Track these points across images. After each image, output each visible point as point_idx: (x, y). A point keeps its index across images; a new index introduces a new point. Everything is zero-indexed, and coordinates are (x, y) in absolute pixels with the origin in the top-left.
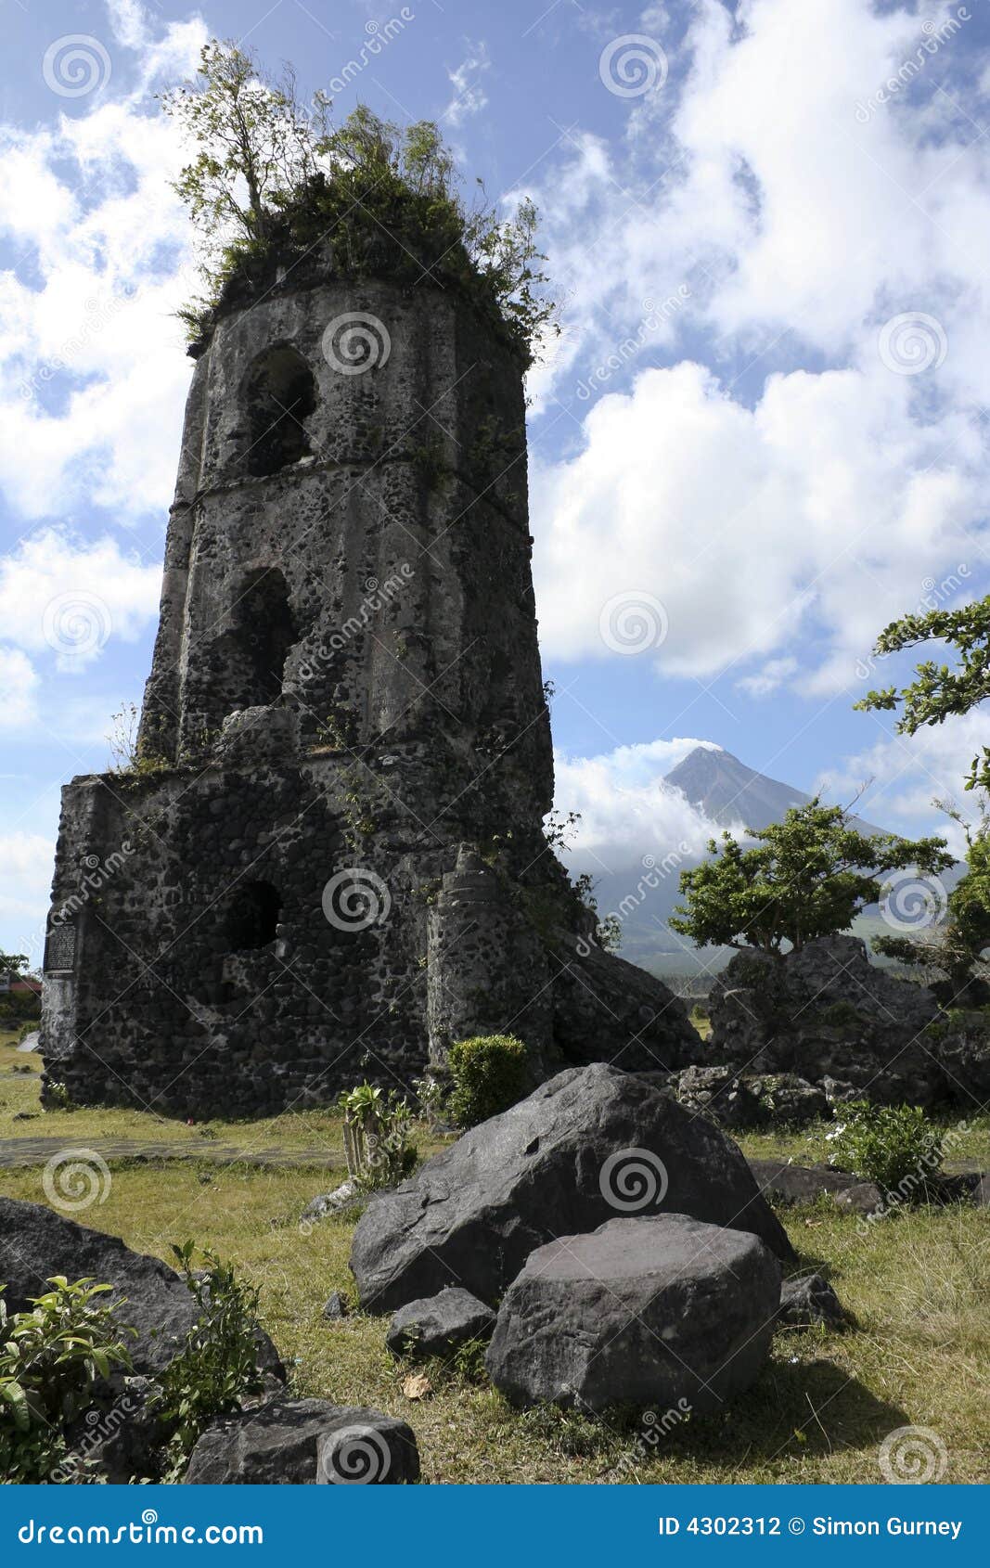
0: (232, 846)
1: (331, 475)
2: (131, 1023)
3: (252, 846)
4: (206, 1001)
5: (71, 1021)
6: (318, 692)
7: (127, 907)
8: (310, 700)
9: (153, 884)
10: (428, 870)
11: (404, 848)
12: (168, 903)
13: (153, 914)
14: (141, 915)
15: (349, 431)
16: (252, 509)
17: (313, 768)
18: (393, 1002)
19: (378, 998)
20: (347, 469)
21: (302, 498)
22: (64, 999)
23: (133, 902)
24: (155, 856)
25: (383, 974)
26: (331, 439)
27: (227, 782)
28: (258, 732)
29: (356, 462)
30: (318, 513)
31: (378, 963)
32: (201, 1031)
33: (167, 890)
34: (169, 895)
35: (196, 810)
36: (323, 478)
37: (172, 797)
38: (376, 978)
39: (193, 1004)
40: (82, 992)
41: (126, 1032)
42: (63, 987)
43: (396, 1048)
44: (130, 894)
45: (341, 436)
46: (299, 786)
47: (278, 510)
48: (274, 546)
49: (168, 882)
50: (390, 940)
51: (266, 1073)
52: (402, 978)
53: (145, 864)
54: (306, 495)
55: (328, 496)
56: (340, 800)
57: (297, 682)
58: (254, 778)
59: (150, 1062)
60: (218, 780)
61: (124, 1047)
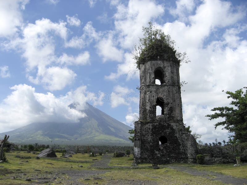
0: (161, 132)
1: (169, 86)
2: (147, 153)
3: (163, 132)
4: (157, 150)
5: (139, 153)
6: (170, 114)
7: (145, 139)
8: (168, 115)
9: (149, 136)
10: (187, 136)
11: (183, 133)
12: (151, 138)
13: (149, 140)
14: (147, 140)
15: (171, 81)
16: (157, 89)
17: (171, 123)
18: (183, 151)
19: (181, 150)
20: (171, 86)
22: (138, 150)
23: (146, 138)
24: (149, 132)
25: (182, 148)
26: (168, 82)
27: (159, 124)
28: (163, 118)
29: (172, 85)
30: (168, 91)
31: (181, 146)
32: (156, 154)
33: (151, 137)
35: (154, 127)
36: (168, 87)
37: (151, 125)
39: (155, 151)
40: (141, 149)
41: (146, 154)
42: (138, 149)
43: (183, 156)
46: (169, 125)
47: (161, 90)
49: (151, 136)
50: (182, 144)
51: (167, 159)
52: (184, 148)
53: (147, 133)
54: (165, 88)
55: (169, 89)
56: (175, 127)
57: (166, 112)
58: (163, 124)
59: (150, 158)
60: (158, 124)
61: (146, 156)
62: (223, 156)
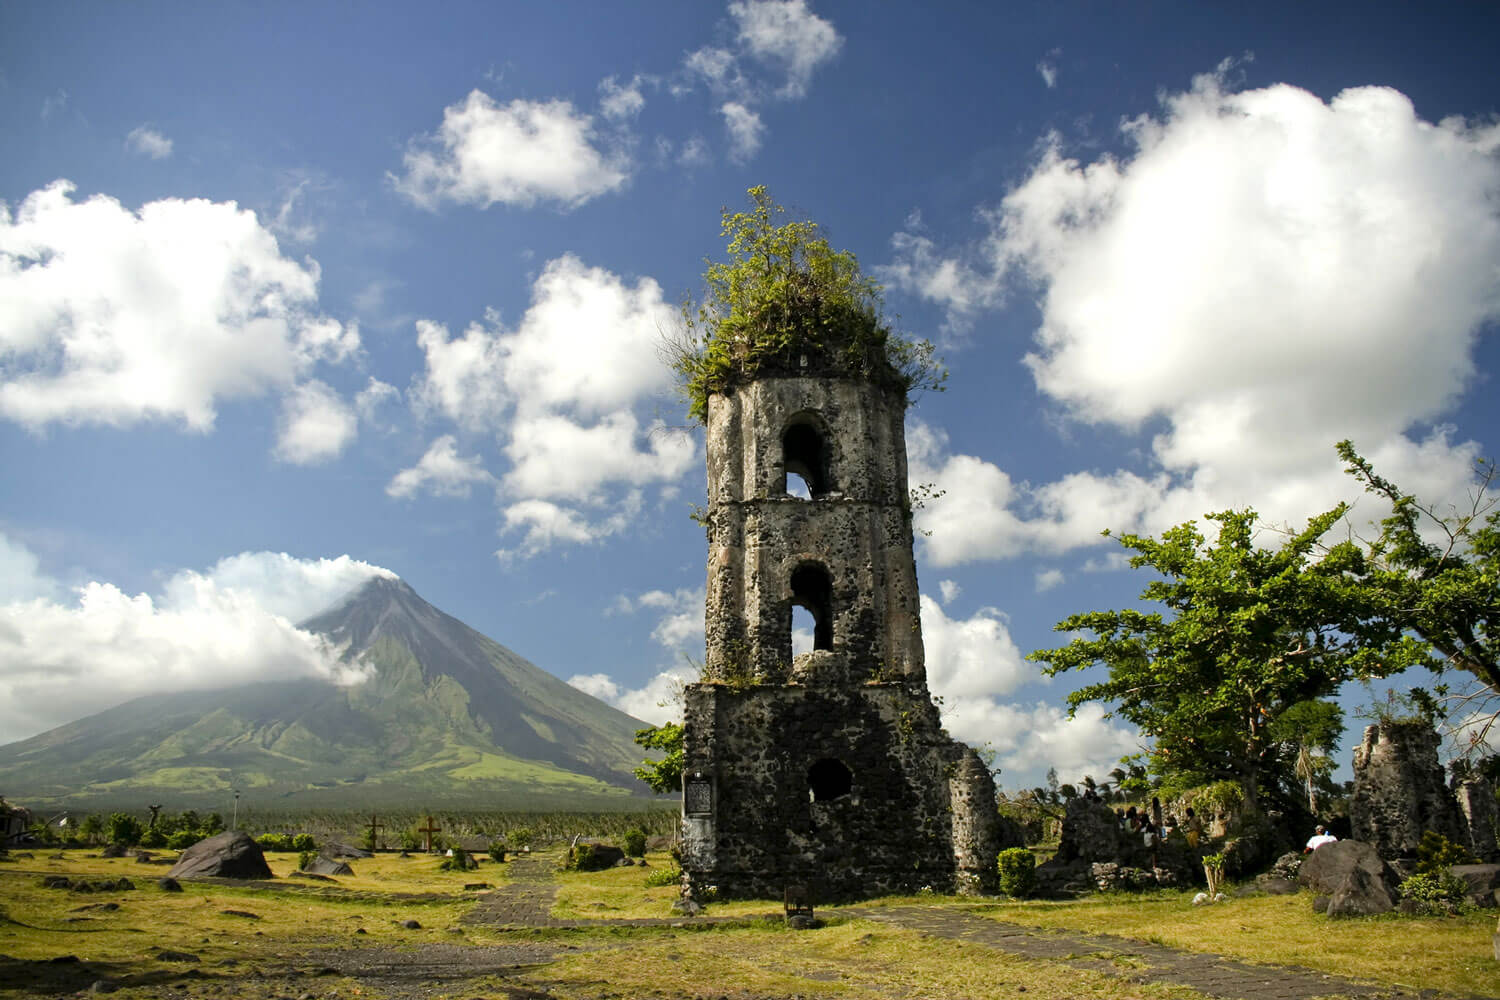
0: (816, 736)
1: (855, 508)
2: (749, 847)
3: (827, 736)
4: (799, 832)
5: (712, 846)
6: (860, 645)
7: (738, 772)
8: (853, 649)
9: (756, 758)
10: (947, 757)
11: (931, 744)
12: (769, 770)
13: (759, 777)
14: (751, 778)
15: (864, 481)
16: (799, 519)
17: (869, 693)
18: (930, 831)
19: (920, 829)
20: (866, 507)
21: (836, 518)
22: (704, 832)
23: (742, 769)
24: (757, 740)
25: (923, 816)
26: (853, 484)
27: (807, 696)
28: (830, 669)
29: (872, 503)
30: (849, 531)
31: (919, 808)
32: (796, 849)
33: (767, 762)
34: (769, 765)
35: (785, 715)
36: (850, 510)
37: (765, 703)
38: (919, 818)
39: (790, 833)
40: (721, 826)
41: (744, 853)
42: (704, 824)
43: (933, 857)
44: (739, 764)
45: (860, 484)
46: (858, 702)
47: (819, 524)
48: (818, 547)
49: (767, 757)
50: (926, 797)
51: (848, 874)
52: (934, 818)
53: (750, 745)
54: (839, 518)
55: (854, 521)
56: (886, 714)
57: (844, 638)
58: (827, 696)
59: (765, 871)
60: (801, 695)
61: (745, 862)
62: (1125, 851)
